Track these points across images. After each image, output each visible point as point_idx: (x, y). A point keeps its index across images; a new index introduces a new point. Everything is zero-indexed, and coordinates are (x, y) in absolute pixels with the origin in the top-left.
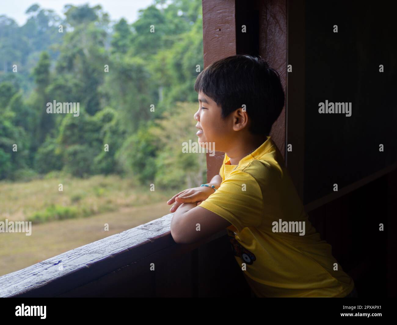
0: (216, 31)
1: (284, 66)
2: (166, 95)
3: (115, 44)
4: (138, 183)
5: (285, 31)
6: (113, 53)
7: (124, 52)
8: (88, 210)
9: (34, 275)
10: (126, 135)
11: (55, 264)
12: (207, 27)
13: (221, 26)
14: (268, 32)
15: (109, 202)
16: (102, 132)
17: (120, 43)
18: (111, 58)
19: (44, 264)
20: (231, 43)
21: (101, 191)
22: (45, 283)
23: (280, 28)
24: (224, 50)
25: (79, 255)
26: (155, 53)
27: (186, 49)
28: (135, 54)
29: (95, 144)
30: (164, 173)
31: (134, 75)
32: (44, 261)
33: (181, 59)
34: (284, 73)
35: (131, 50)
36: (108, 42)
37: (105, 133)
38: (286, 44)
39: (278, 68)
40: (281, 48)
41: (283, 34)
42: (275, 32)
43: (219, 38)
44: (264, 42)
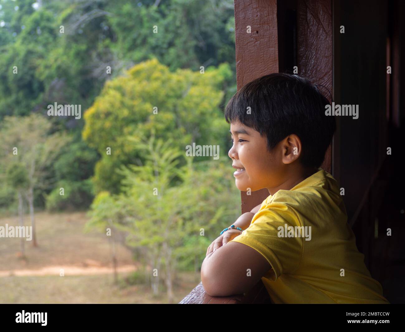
1: (329, 75)
5: (330, 33)
12: (240, 29)
13: (258, 28)
14: (309, 34)
20: (272, 47)
23: (324, 30)
24: (264, 56)
34: (329, 85)
38: (331, 49)
39: (322, 78)
40: (326, 54)
41: (328, 36)
42: (318, 35)
43: (255, 42)
44: (303, 47)
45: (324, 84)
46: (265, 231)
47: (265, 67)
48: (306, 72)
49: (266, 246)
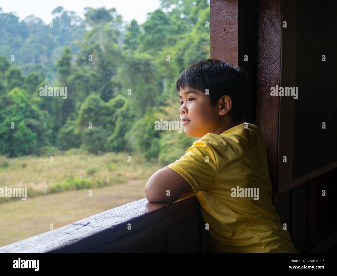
0: (221, 31)
1: (278, 61)
2: (169, 85)
3: (127, 42)
4: (144, 160)
5: (279, 32)
6: (125, 49)
7: (135, 48)
8: (101, 182)
9: (67, 234)
10: (135, 119)
11: (85, 225)
12: (213, 27)
13: (225, 27)
14: (265, 32)
15: (119, 175)
16: (114, 116)
17: (131, 41)
18: (123, 53)
19: (75, 225)
20: (234, 41)
21: (113, 165)
22: (77, 240)
23: (276, 30)
24: (228, 47)
25: (105, 218)
26: (160, 50)
27: (187, 47)
28: (144, 51)
29: (108, 125)
30: (166, 152)
31: (142, 68)
32: (75, 223)
33: (183, 55)
34: (278, 68)
35: (140, 46)
36: (121, 40)
37: (117, 117)
38: (280, 43)
39: (274, 63)
40: (276, 46)
41: (278, 34)
42: (272, 33)
43: (224, 37)
44: (262, 41)
45: (275, 68)
46: (188, 161)
47: (229, 54)
48: (262, 59)
49: (186, 170)
